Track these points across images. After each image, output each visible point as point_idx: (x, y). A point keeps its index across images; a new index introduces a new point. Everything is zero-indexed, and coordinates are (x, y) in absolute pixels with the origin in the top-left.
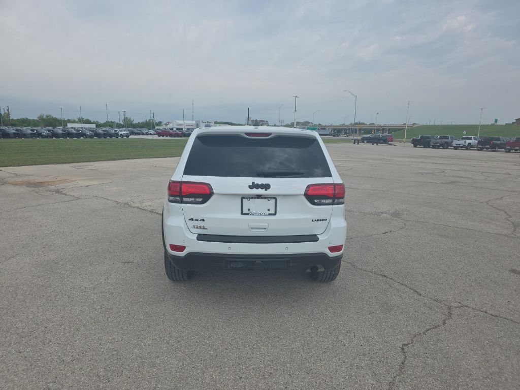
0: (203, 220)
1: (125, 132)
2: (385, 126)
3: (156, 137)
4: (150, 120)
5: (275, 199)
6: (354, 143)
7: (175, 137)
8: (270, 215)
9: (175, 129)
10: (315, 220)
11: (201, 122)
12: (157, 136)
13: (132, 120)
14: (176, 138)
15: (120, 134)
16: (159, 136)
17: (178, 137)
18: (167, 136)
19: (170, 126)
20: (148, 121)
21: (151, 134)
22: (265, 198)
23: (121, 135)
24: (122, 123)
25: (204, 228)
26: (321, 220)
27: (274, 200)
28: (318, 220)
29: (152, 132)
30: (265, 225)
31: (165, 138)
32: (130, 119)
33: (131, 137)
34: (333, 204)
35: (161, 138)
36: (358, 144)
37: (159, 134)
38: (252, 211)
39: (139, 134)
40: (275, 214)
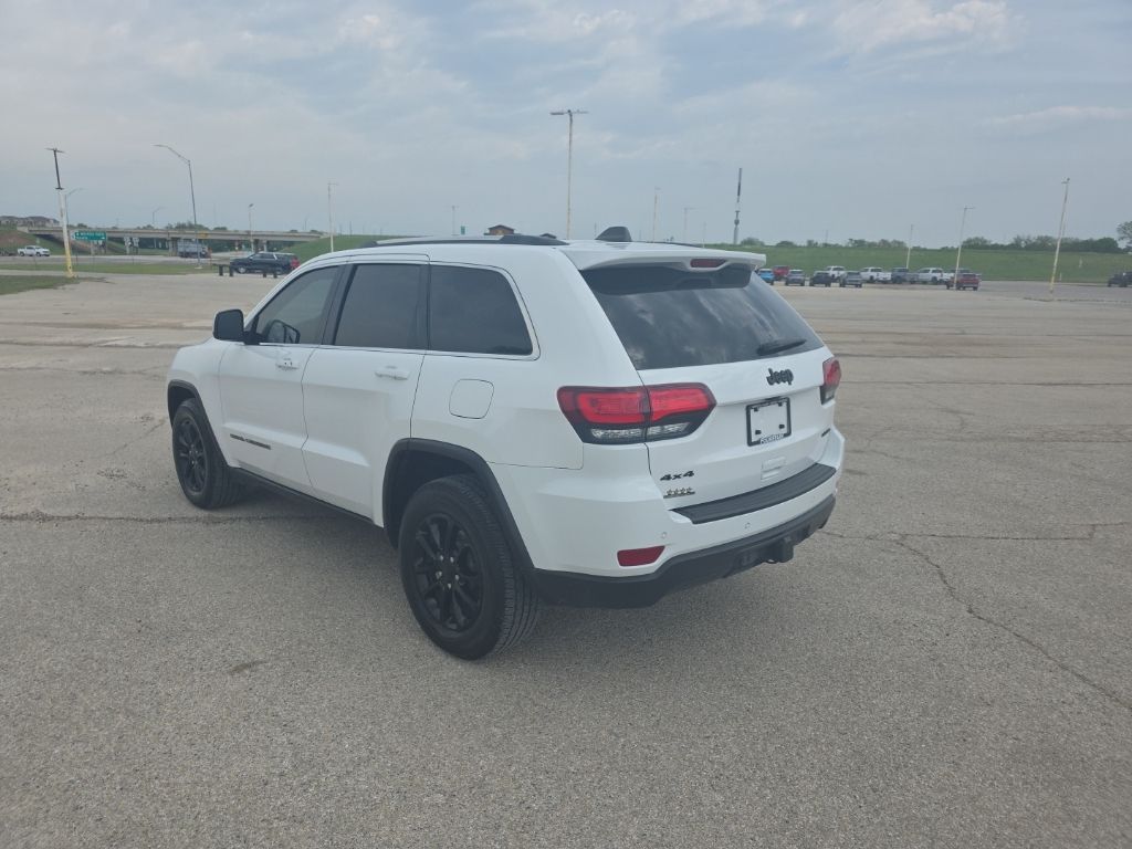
0: (691, 474)
2: (248, 234)
5: (789, 402)
6: (221, 274)
8: (783, 436)
25: (689, 493)
27: (786, 406)
36: (231, 275)
38: (763, 434)
40: (789, 434)
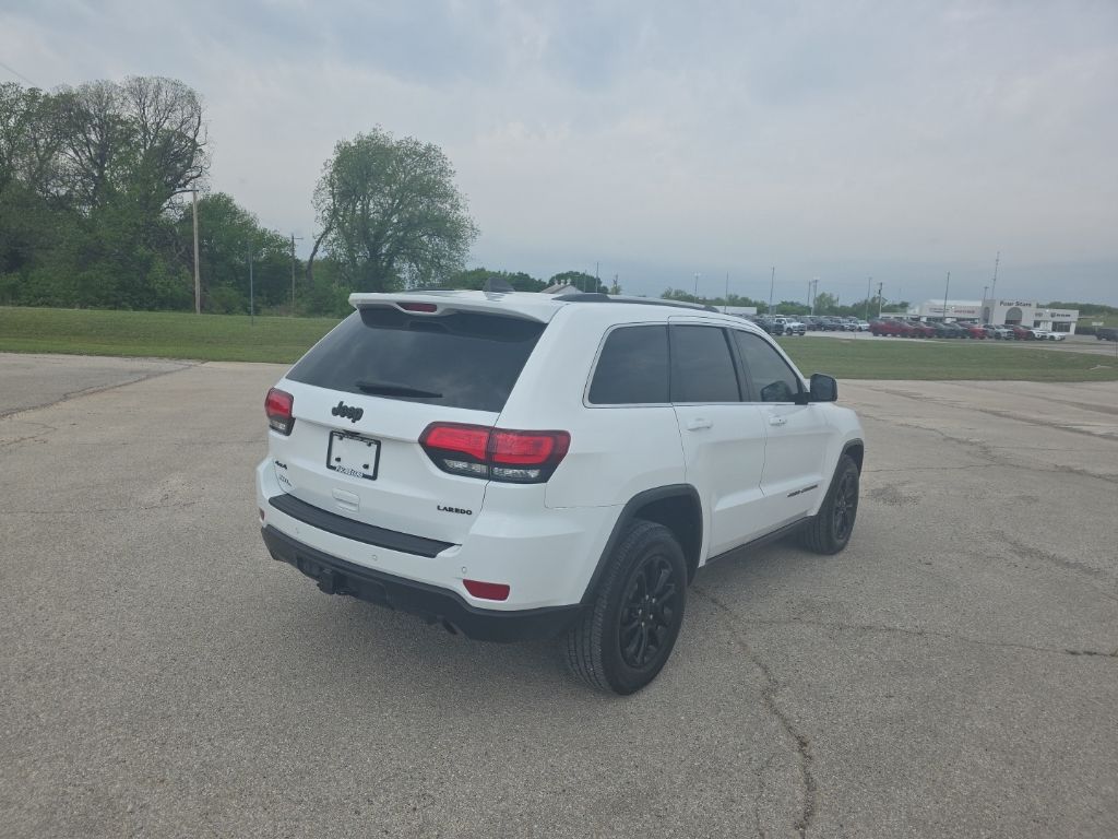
0: (285, 467)
1: (797, 324)
3: (869, 336)
4: (874, 299)
5: (379, 443)
7: (913, 337)
8: (365, 476)
9: (924, 320)
10: (445, 508)
11: (998, 303)
12: (871, 334)
13: (835, 298)
14: (914, 340)
15: (785, 328)
16: (876, 334)
17: (921, 337)
18: (894, 335)
19: (913, 312)
20: (870, 300)
21: (860, 330)
22: (363, 439)
23: (789, 329)
24: (812, 305)
26: (457, 510)
27: (374, 447)
28: (451, 510)
29: (865, 325)
30: (353, 497)
31: (889, 338)
32: (831, 296)
33: (808, 334)
34: (489, 477)
35: (880, 338)
37: (875, 330)
38: (343, 464)
39: (833, 329)
40: (374, 478)
